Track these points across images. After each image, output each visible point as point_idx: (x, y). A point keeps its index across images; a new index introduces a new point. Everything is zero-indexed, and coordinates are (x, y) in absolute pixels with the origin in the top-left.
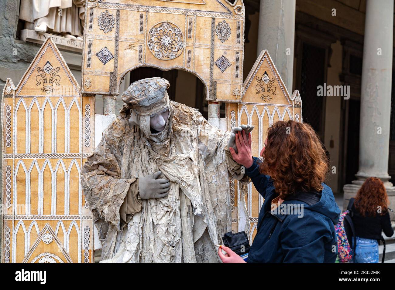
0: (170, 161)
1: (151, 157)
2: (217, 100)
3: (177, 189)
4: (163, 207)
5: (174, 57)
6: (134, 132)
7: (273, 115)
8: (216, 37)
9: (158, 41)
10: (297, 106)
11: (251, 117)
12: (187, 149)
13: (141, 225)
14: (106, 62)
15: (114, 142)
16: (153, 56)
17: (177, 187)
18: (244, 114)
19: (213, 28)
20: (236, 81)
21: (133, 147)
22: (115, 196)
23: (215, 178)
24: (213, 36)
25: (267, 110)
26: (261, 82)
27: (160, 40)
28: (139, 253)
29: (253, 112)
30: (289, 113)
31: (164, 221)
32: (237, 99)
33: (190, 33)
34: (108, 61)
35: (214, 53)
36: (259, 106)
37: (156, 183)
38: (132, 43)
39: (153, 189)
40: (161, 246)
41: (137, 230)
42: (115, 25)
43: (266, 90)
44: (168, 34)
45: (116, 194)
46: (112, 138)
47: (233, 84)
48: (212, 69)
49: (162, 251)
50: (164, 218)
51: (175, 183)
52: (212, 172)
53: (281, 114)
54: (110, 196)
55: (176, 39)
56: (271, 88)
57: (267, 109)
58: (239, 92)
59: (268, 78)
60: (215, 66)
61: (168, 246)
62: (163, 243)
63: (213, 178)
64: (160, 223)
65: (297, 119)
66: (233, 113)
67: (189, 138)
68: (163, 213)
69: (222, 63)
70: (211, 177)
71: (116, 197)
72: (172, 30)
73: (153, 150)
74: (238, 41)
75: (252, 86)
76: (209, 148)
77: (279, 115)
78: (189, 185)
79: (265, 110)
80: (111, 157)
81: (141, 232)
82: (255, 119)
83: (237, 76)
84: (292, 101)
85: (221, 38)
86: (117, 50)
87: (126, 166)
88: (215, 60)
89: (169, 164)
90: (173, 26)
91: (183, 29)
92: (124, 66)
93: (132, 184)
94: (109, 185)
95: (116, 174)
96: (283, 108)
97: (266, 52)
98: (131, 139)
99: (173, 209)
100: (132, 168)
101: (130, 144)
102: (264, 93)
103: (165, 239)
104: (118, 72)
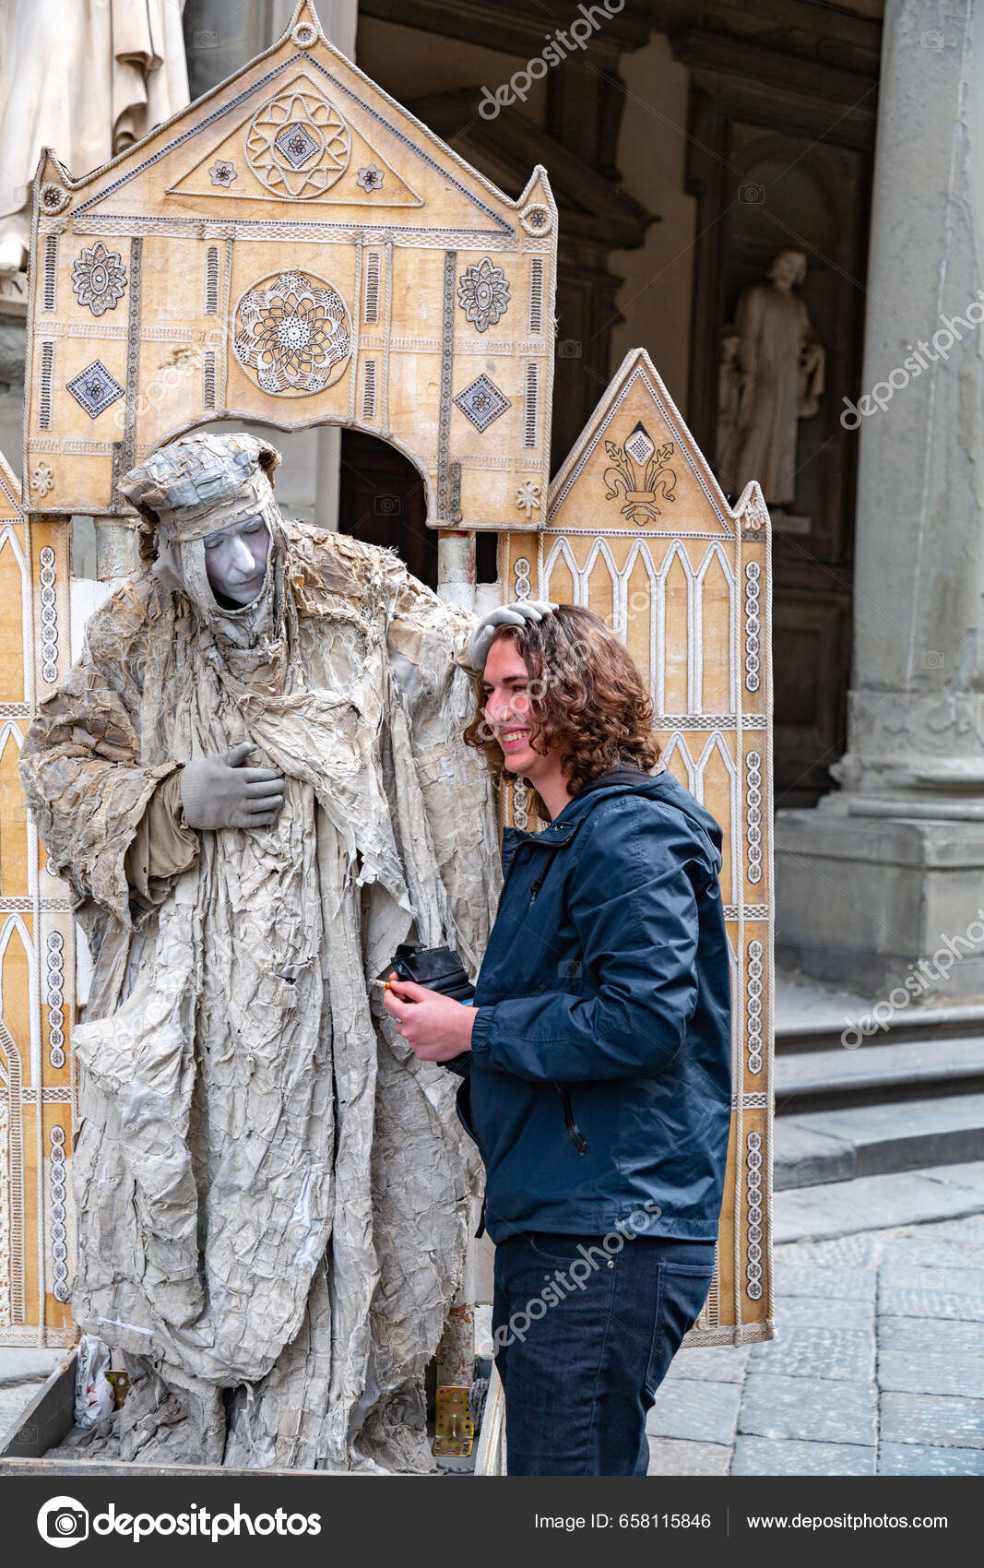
0: (286, 711)
1: (225, 696)
2: (463, 526)
3: (305, 802)
4: (264, 857)
5: (320, 388)
6: (176, 618)
7: (667, 569)
8: (459, 316)
9: (266, 336)
10: (754, 535)
11: (585, 578)
12: (342, 677)
13: (199, 914)
14: (99, 411)
15: (115, 651)
16: (250, 386)
17: (307, 794)
18: (562, 569)
19: (448, 283)
20: (529, 458)
21: (170, 668)
22: (113, 819)
23: (448, 767)
24: (449, 311)
25: (644, 554)
26: (624, 458)
27: (273, 331)
28: (194, 999)
29: (593, 560)
30: (723, 561)
31: (264, 900)
32: (530, 518)
33: (372, 306)
34: (105, 406)
35: (451, 368)
36: (616, 541)
37: (233, 779)
38: (183, 347)
39: (222, 798)
40: (253, 977)
41: (187, 928)
42: (127, 290)
43: (640, 486)
44: (301, 311)
45: (117, 814)
46: (109, 641)
47: (519, 469)
48: (444, 423)
49: (255, 994)
50: (263, 892)
51: (300, 780)
52: (439, 749)
53: (695, 567)
54: (100, 819)
55: (327, 328)
56: (660, 479)
57: (642, 549)
58: (538, 497)
59: (650, 445)
60: (455, 410)
61: (274, 980)
62: (258, 968)
63: (444, 765)
64: (249, 906)
65: (753, 580)
66: (523, 567)
67: (350, 641)
68: (260, 875)
69: (480, 402)
70: (436, 763)
71: (115, 823)
72: (313, 298)
73: (230, 672)
74: (535, 327)
75: (589, 474)
76: (424, 671)
77: (687, 569)
78: (343, 791)
79: (635, 553)
80: (108, 699)
81: (198, 936)
82: (601, 582)
83: (530, 442)
84: (733, 520)
85: (476, 318)
86: (133, 371)
87: (152, 726)
88: (456, 391)
89: (284, 720)
90: (315, 284)
91: (350, 293)
92: (159, 422)
93: (162, 781)
94: (100, 786)
95: (128, 754)
96: (700, 543)
97: (641, 355)
98: (165, 641)
99: (292, 865)
100: (172, 734)
101: (159, 657)
102: (632, 496)
103: (264, 956)
104: (139, 441)
